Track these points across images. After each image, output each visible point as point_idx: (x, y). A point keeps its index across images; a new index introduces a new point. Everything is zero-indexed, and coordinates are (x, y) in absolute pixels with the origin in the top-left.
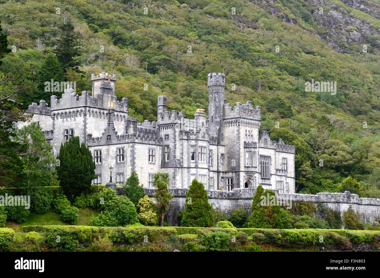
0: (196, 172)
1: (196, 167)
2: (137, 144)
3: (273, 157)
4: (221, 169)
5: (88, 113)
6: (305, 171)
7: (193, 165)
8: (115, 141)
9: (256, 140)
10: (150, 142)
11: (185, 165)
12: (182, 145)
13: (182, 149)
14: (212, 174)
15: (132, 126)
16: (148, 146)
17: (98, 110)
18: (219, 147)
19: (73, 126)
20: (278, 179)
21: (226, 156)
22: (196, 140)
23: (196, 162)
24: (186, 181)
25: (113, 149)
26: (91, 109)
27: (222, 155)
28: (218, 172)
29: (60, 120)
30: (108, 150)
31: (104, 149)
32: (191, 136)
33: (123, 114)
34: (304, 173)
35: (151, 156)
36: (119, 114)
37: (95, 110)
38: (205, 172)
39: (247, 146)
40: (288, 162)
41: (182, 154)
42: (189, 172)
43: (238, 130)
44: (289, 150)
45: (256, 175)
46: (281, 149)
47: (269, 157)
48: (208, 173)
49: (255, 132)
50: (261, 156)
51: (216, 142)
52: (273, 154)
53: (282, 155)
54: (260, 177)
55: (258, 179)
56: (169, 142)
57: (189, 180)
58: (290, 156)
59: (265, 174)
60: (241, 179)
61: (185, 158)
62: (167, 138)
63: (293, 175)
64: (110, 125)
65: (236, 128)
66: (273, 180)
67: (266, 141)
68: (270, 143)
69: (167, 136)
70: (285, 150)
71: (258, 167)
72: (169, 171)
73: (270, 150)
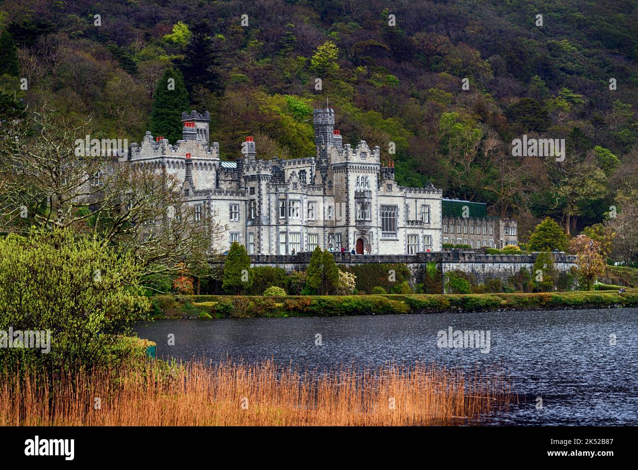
0: (286, 230)
1: (286, 224)
2: (213, 201)
3: (401, 207)
4: (328, 224)
7: (283, 222)
10: (232, 198)
11: (274, 222)
12: (269, 199)
13: (269, 205)
14: (314, 231)
16: (229, 202)
18: (326, 197)
22: (286, 193)
23: (286, 218)
24: (275, 241)
27: (330, 207)
28: (325, 227)
32: (279, 189)
35: (234, 213)
39: (359, 195)
40: (431, 210)
41: (269, 209)
42: (277, 230)
43: (347, 178)
44: (432, 195)
45: (373, 230)
46: (419, 195)
47: (395, 207)
48: (305, 230)
49: (372, 178)
50: (383, 206)
51: (321, 193)
52: (399, 202)
53: (420, 202)
54: (380, 231)
55: (376, 234)
56: (255, 197)
57: (278, 239)
58: (434, 203)
59: (389, 225)
60: (351, 236)
61: (273, 214)
62: (252, 192)
63: (439, 226)
64: (188, 178)
65: (344, 175)
66: (401, 234)
67: (390, 187)
68: (395, 189)
69: (253, 189)
70: (426, 195)
71: (375, 218)
72: (255, 229)
73: (397, 197)
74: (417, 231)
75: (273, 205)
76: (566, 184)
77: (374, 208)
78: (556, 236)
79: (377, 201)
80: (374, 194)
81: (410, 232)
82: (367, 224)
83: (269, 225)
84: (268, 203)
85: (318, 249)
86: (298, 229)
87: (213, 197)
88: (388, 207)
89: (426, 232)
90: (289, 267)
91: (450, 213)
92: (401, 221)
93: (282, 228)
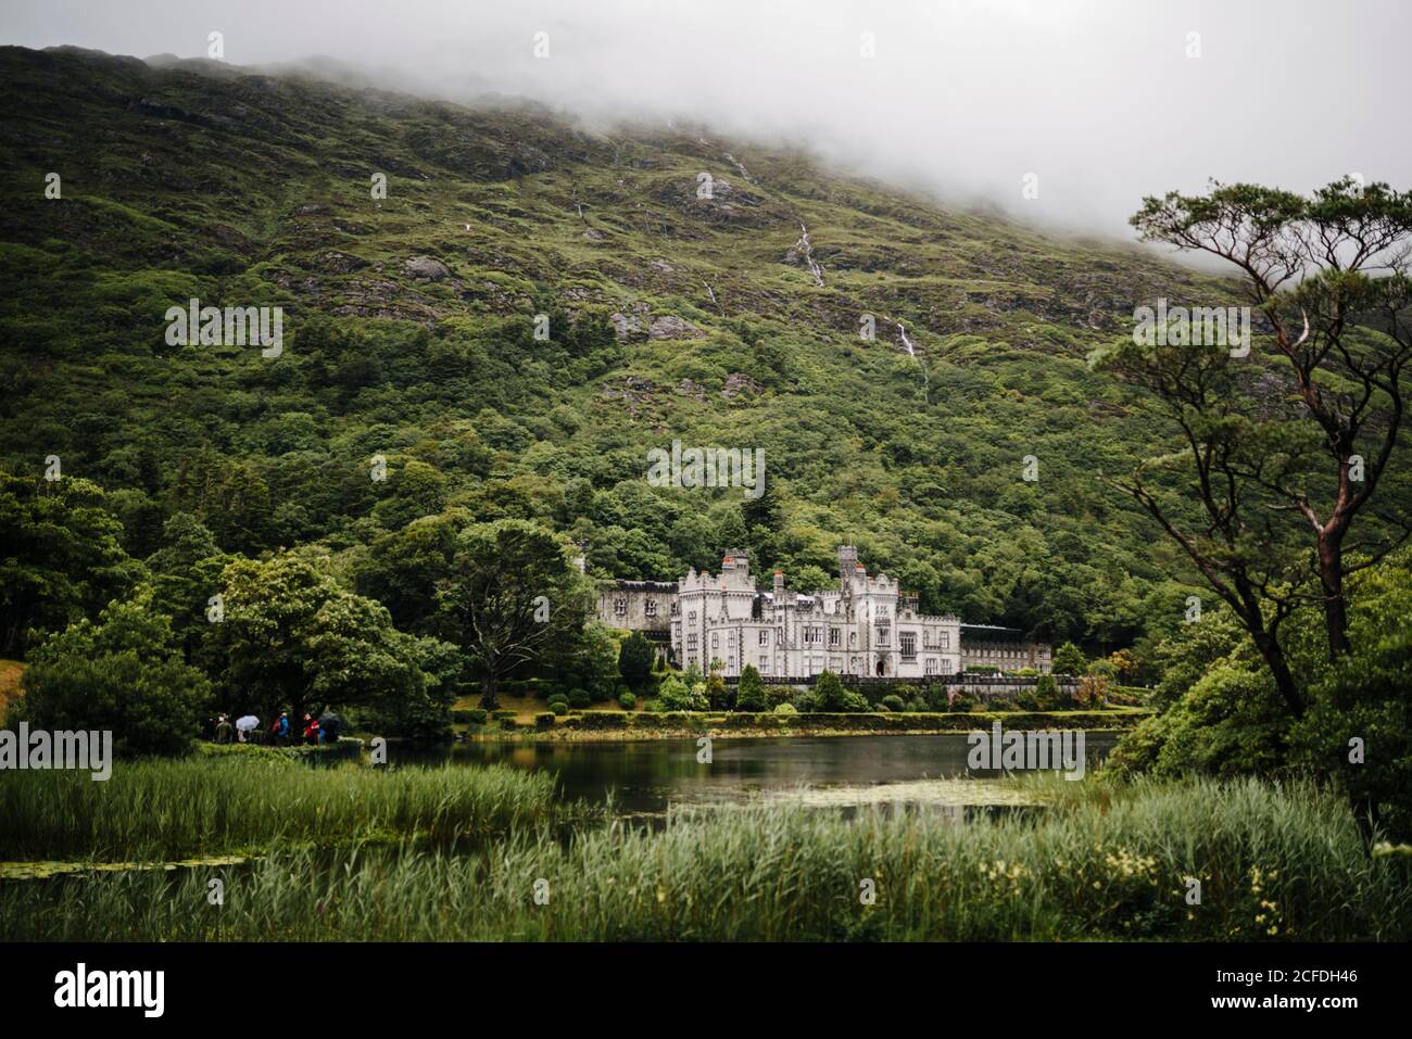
0: (810, 655)
1: (810, 649)
2: (745, 628)
4: (851, 649)
5: (707, 596)
7: (807, 647)
8: (727, 625)
9: (891, 616)
10: (761, 625)
11: (799, 647)
13: (795, 632)
14: (839, 655)
16: (759, 629)
18: (849, 625)
19: (696, 609)
21: (858, 635)
26: (711, 592)
27: (853, 633)
28: (848, 652)
29: (686, 602)
31: (720, 632)
35: (763, 638)
37: (715, 592)
39: (877, 623)
40: (950, 636)
41: (795, 636)
42: (802, 654)
43: (867, 607)
44: (950, 623)
45: (892, 654)
46: (937, 623)
47: (914, 634)
48: (828, 654)
49: (892, 608)
50: (902, 633)
51: (845, 620)
52: (919, 630)
53: (939, 629)
54: (899, 656)
55: (896, 658)
56: (782, 624)
57: (803, 662)
58: (952, 628)
59: (908, 652)
60: (871, 660)
61: (799, 639)
62: (780, 620)
63: (957, 650)
64: (724, 607)
65: (865, 605)
66: (920, 658)
67: (908, 615)
68: (914, 617)
69: (780, 618)
70: (945, 623)
71: (895, 645)
72: (782, 654)
73: (916, 625)
74: (935, 656)
75: (799, 631)
76: (1099, 611)
77: (893, 634)
78: (1076, 661)
79: (895, 628)
80: (893, 622)
81: (929, 656)
82: (886, 649)
83: (795, 650)
84: (794, 630)
85: (825, 671)
86: (820, 654)
87: (744, 625)
88: (907, 634)
89: (945, 657)
90: (803, 688)
91: (968, 639)
92: (919, 646)
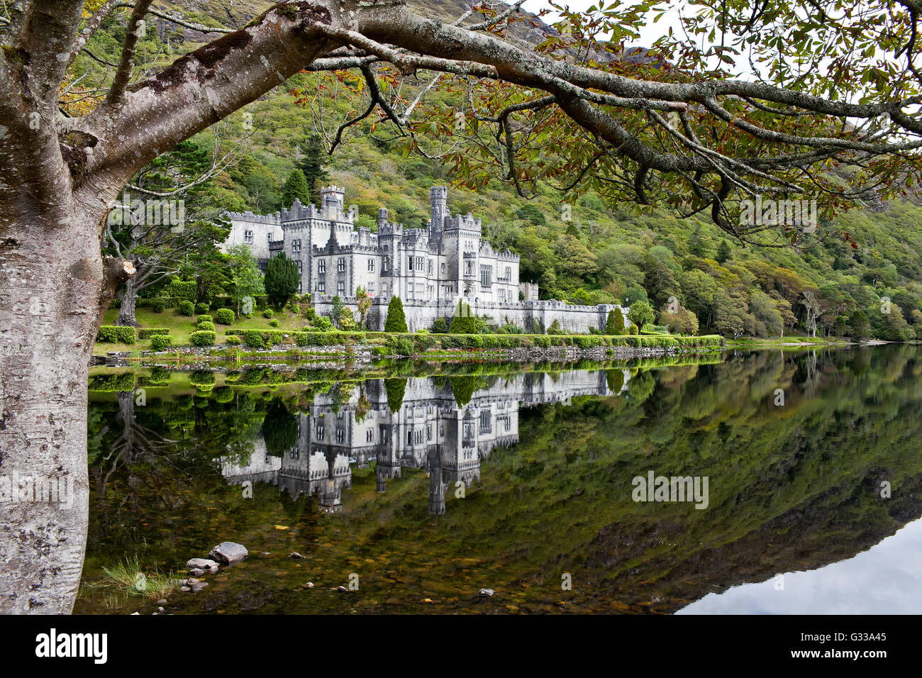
0: (412, 281)
1: (413, 276)
2: (355, 255)
3: (494, 267)
4: (441, 278)
5: (313, 225)
6: (548, 277)
7: (410, 274)
8: (336, 252)
9: (476, 250)
10: (370, 253)
11: (403, 274)
12: (400, 255)
13: (400, 260)
14: (431, 283)
15: (365, 235)
16: (367, 256)
17: (323, 222)
18: (440, 256)
19: (301, 237)
20: (500, 287)
21: (446, 266)
22: (414, 250)
23: (414, 272)
24: (404, 289)
25: (335, 258)
26: (317, 221)
27: (443, 264)
28: (438, 281)
29: (289, 231)
30: (331, 260)
31: (327, 258)
32: (408, 247)
33: (348, 226)
34: (547, 279)
35: (371, 265)
36: (345, 225)
37: (320, 222)
38: (423, 281)
39: (466, 256)
40: (512, 271)
41: (400, 263)
42: (406, 280)
43: (458, 241)
44: (513, 260)
45: (475, 283)
46: (504, 259)
47: (490, 267)
48: (426, 282)
49: (476, 243)
50: (482, 265)
51: (437, 252)
52: (493, 263)
53: (505, 264)
54: (480, 285)
55: (477, 286)
56: (388, 253)
57: (406, 288)
58: (514, 265)
59: (486, 280)
60: (460, 288)
61: (403, 268)
62: (387, 249)
63: (517, 283)
64: (333, 235)
65: (455, 239)
66: (494, 288)
67: (487, 251)
68: (491, 252)
69: (387, 246)
70: (509, 259)
71: (477, 274)
72: (388, 279)
73: (492, 259)
74: (505, 287)
75: (403, 260)
77: (477, 266)
79: (479, 261)
80: (477, 256)
82: (472, 278)
83: (400, 276)
84: (399, 258)
87: (356, 251)
88: (485, 266)
89: (510, 288)
92: (494, 279)
93: (410, 280)
